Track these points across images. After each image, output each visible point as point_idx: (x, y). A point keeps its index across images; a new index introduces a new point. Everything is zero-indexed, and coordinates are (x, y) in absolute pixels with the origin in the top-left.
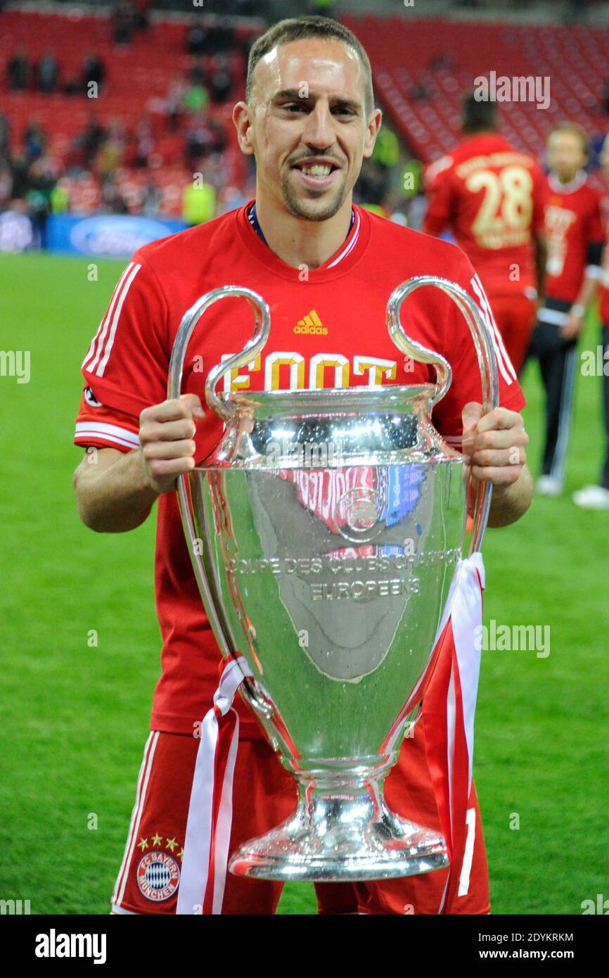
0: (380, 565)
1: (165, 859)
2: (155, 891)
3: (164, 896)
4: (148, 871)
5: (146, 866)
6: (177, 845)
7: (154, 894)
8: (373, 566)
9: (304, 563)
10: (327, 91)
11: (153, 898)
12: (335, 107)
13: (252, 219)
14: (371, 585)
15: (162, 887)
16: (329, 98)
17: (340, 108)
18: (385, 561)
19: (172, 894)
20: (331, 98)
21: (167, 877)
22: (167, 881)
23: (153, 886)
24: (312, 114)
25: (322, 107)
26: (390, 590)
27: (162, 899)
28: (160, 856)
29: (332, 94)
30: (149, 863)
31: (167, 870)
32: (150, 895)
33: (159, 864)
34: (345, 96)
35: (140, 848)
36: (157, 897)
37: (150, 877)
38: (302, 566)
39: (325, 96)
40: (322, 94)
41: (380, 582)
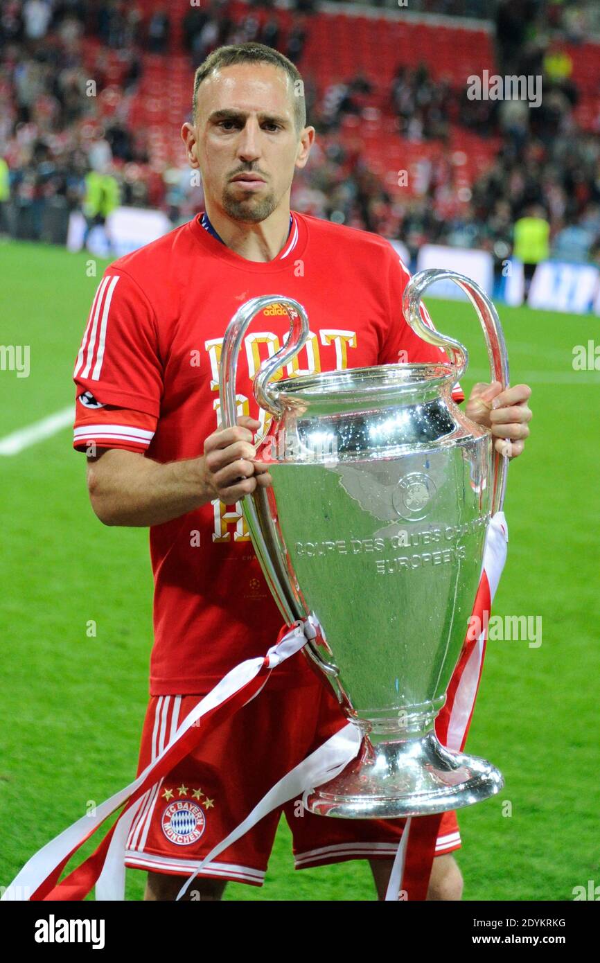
0: (434, 539)
1: (191, 807)
2: (181, 836)
3: (190, 840)
4: (173, 818)
5: (171, 814)
6: (202, 794)
7: (180, 839)
8: (428, 539)
9: (368, 543)
10: (256, 110)
11: (179, 843)
12: (264, 123)
13: (206, 226)
14: (427, 557)
15: (188, 832)
16: (257, 115)
17: (269, 124)
18: (437, 535)
19: (198, 838)
20: (259, 115)
21: (193, 823)
22: (193, 827)
23: (179, 832)
24: (243, 131)
25: (252, 124)
26: (442, 560)
27: (189, 843)
28: (186, 804)
29: (260, 112)
30: (174, 811)
31: (193, 817)
32: (176, 840)
33: (185, 812)
34: (272, 114)
35: (165, 798)
36: (183, 841)
37: (176, 823)
38: (366, 545)
39: (254, 114)
40: (251, 113)
41: (434, 553)
